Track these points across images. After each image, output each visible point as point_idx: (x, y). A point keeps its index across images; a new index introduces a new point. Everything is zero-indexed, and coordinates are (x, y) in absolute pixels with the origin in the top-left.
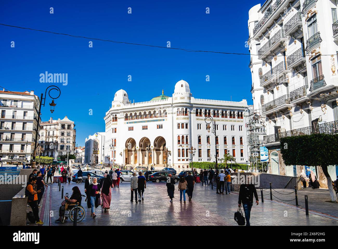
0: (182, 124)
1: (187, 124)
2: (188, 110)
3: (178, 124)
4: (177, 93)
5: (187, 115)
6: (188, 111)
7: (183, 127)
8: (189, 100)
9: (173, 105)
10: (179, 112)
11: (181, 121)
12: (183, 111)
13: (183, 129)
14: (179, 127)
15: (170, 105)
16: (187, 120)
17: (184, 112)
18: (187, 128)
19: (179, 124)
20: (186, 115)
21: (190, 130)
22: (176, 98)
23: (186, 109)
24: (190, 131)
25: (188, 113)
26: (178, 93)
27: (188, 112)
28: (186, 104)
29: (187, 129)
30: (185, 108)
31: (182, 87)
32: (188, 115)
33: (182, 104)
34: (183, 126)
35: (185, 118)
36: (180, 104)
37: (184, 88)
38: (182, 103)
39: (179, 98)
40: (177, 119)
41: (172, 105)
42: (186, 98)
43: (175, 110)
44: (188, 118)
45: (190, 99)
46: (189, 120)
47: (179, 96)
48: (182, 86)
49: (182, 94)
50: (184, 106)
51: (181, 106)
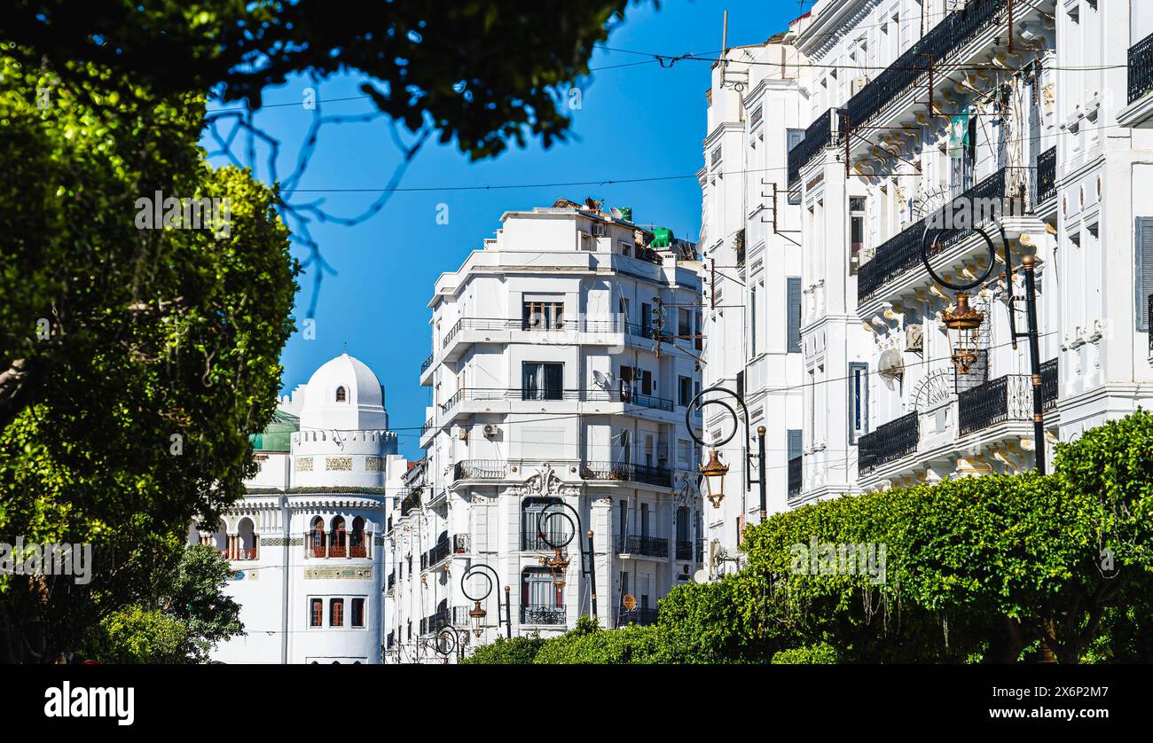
0: (333, 601)
1: (358, 604)
2: (368, 526)
3: (314, 601)
4: (311, 436)
5: (363, 555)
6: (370, 534)
7: (336, 620)
8: (375, 473)
9: (293, 500)
10: (319, 536)
11: (328, 588)
12: (343, 534)
13: (335, 628)
14: (316, 620)
15: (276, 501)
16: (362, 580)
17: (348, 539)
18: (357, 620)
19: (320, 601)
20: (358, 551)
21: (373, 633)
22: (307, 463)
23: (358, 524)
24: (375, 641)
25: (368, 544)
26: (320, 436)
27: (367, 539)
28: (359, 500)
29: (358, 630)
30: (349, 520)
31: (344, 399)
32: (368, 551)
33: (338, 500)
34: (336, 609)
35: (349, 573)
36: (324, 499)
37: (351, 408)
38: (337, 491)
39: (320, 463)
40: (311, 574)
41: (285, 500)
42: (359, 464)
43: (301, 524)
44: (364, 572)
45: (382, 468)
46: (373, 580)
47: (323, 451)
48: (341, 394)
49: (338, 443)
50: (348, 509)
51: (327, 508)
